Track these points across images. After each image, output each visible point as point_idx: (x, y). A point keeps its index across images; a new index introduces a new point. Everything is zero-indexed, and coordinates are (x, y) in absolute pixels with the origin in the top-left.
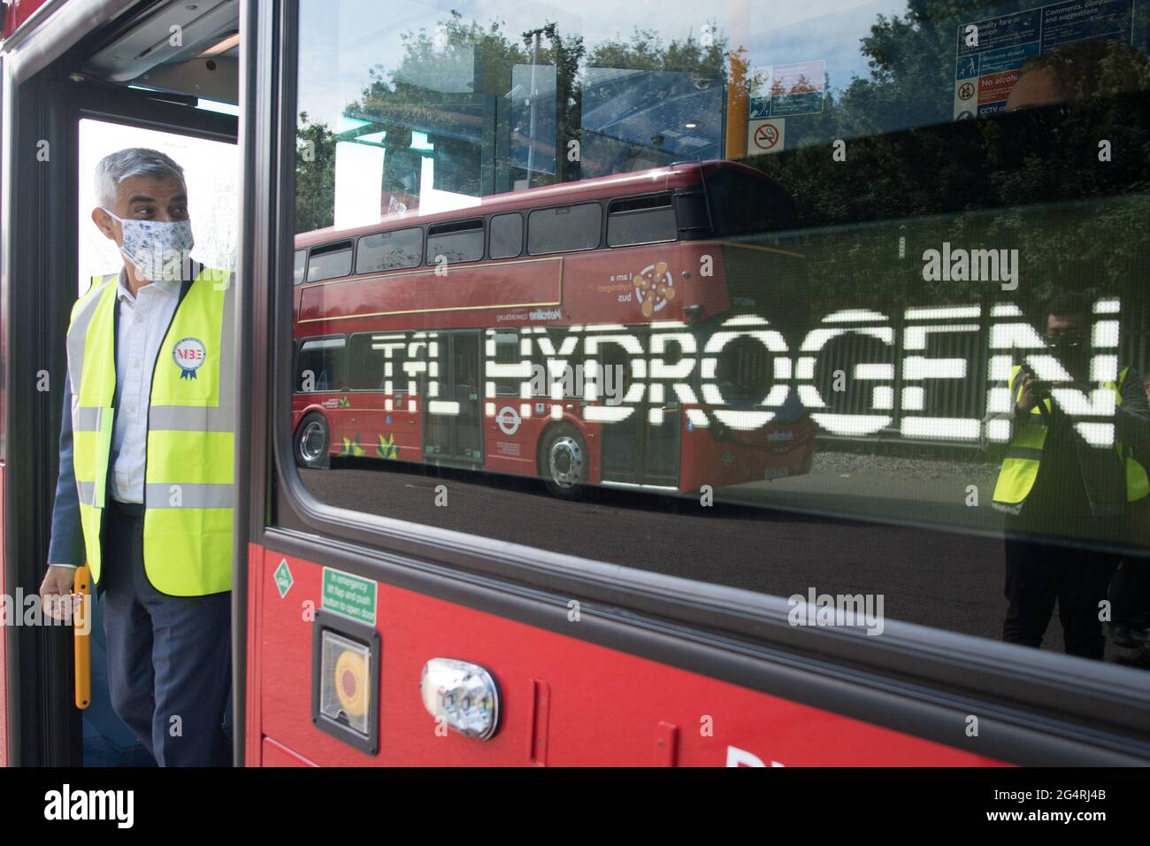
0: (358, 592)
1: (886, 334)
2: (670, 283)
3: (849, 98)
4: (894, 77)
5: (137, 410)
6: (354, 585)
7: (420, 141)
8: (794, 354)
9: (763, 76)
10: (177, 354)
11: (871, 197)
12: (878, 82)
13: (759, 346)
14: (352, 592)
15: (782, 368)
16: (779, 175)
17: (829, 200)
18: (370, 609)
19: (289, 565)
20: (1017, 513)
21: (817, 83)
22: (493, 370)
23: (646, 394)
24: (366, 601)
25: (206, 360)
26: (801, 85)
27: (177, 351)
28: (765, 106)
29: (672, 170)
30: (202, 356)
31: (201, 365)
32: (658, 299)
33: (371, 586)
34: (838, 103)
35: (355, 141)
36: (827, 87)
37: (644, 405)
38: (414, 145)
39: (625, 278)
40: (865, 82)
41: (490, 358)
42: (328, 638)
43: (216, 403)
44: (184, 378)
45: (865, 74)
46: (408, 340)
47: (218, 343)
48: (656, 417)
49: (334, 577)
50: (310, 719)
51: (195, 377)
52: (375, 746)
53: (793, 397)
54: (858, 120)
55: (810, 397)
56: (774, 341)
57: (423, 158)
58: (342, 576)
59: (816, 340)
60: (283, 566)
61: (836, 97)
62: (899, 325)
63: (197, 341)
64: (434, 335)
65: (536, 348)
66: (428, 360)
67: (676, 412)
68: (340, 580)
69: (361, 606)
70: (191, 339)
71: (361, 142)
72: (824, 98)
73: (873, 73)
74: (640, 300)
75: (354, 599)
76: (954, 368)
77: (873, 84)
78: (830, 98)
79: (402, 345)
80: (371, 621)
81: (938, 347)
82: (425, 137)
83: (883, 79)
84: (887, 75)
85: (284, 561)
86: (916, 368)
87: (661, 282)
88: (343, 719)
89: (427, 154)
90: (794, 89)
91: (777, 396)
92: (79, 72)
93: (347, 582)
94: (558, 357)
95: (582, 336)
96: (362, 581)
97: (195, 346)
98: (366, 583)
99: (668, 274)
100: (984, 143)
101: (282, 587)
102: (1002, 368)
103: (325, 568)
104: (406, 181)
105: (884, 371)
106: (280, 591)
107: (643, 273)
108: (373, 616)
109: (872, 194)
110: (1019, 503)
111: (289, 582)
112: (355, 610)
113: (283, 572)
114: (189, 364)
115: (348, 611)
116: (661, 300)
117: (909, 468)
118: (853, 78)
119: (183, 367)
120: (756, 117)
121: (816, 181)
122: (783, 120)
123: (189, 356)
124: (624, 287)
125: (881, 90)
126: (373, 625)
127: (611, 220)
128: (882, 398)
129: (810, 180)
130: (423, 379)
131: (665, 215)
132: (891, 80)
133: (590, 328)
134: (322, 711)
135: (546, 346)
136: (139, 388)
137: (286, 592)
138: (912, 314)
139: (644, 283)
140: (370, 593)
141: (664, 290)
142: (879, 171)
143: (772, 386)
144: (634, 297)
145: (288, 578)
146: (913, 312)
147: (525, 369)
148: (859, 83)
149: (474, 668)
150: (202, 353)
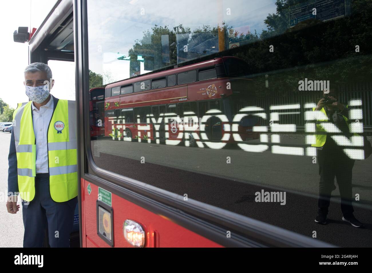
0: (107, 195)
1: (263, 116)
2: (216, 90)
3: (262, 36)
4: (274, 29)
5: (42, 144)
6: (106, 193)
7: (140, 58)
8: (231, 123)
9: (238, 33)
10: (55, 126)
11: (270, 62)
12: (270, 31)
13: (219, 120)
14: (106, 195)
15: (227, 127)
16: (244, 58)
17: (258, 64)
18: (110, 201)
19: (91, 185)
20: (321, 150)
21: (253, 33)
22: (140, 128)
23: (184, 136)
24: (109, 198)
25: (65, 127)
26: (249, 34)
27: (55, 125)
28: (233, 40)
29: (215, 60)
30: (63, 126)
31: (63, 129)
32: (213, 93)
33: (110, 194)
34: (259, 38)
35: (123, 59)
36: (256, 33)
37: (183, 140)
38: (138, 59)
39: (204, 89)
40: (266, 31)
41: (139, 124)
42: (100, 209)
43: (68, 140)
44: (58, 134)
45: (266, 29)
46: (117, 119)
47: (68, 122)
48: (187, 143)
49: (101, 190)
50: (97, 233)
51: (62, 133)
52: (113, 245)
53: (232, 138)
54: (265, 42)
55: (237, 138)
56: (223, 118)
57: (141, 62)
58: (103, 190)
59: (238, 118)
60: (89, 186)
61: (259, 36)
62: (268, 112)
63: (61, 122)
64: (124, 117)
65: (151, 121)
66: (123, 125)
67: (193, 142)
68: (103, 191)
69: (108, 200)
70: (59, 121)
71: (124, 60)
72: (255, 37)
73: (268, 29)
74: (208, 94)
75: (106, 198)
76: (291, 128)
77: (269, 32)
78: (257, 37)
79: (116, 120)
80: (111, 205)
81: (284, 120)
82: (141, 57)
83: (271, 30)
84: (272, 29)
85: (89, 184)
86: (276, 127)
87: (213, 89)
88: (104, 234)
89: (142, 61)
90: (247, 35)
91: (226, 137)
92: (47, 48)
93: (104, 192)
94: (157, 124)
95: (164, 117)
96: (108, 192)
97: (61, 123)
98: (109, 193)
99: (215, 87)
100: (301, 45)
101: (89, 192)
102: (310, 128)
103: (99, 187)
104: (137, 69)
105: (264, 129)
106: (89, 193)
107: (208, 87)
108: (111, 203)
109: (271, 61)
110: (322, 147)
111: (91, 190)
112: (106, 201)
113: (89, 187)
114: (59, 129)
115: (105, 201)
116: (214, 94)
117: (287, 136)
118: (263, 30)
119: (57, 130)
120: (231, 43)
121: (255, 59)
122: (239, 43)
123: (59, 126)
124: (204, 92)
125: (271, 33)
126: (111, 206)
127: (199, 73)
128: (264, 138)
129: (253, 59)
130: (121, 130)
131: (214, 71)
132: (274, 30)
133: (166, 114)
134: (99, 231)
135: (154, 120)
136: (43, 137)
137: (90, 193)
138: (273, 108)
139: (209, 90)
140: (110, 196)
141: (214, 91)
142: (272, 55)
143: (224, 134)
144: (206, 93)
145: (90, 189)
146: (273, 107)
147: (148, 128)
148: (264, 32)
149: (137, 224)
150: (63, 125)
